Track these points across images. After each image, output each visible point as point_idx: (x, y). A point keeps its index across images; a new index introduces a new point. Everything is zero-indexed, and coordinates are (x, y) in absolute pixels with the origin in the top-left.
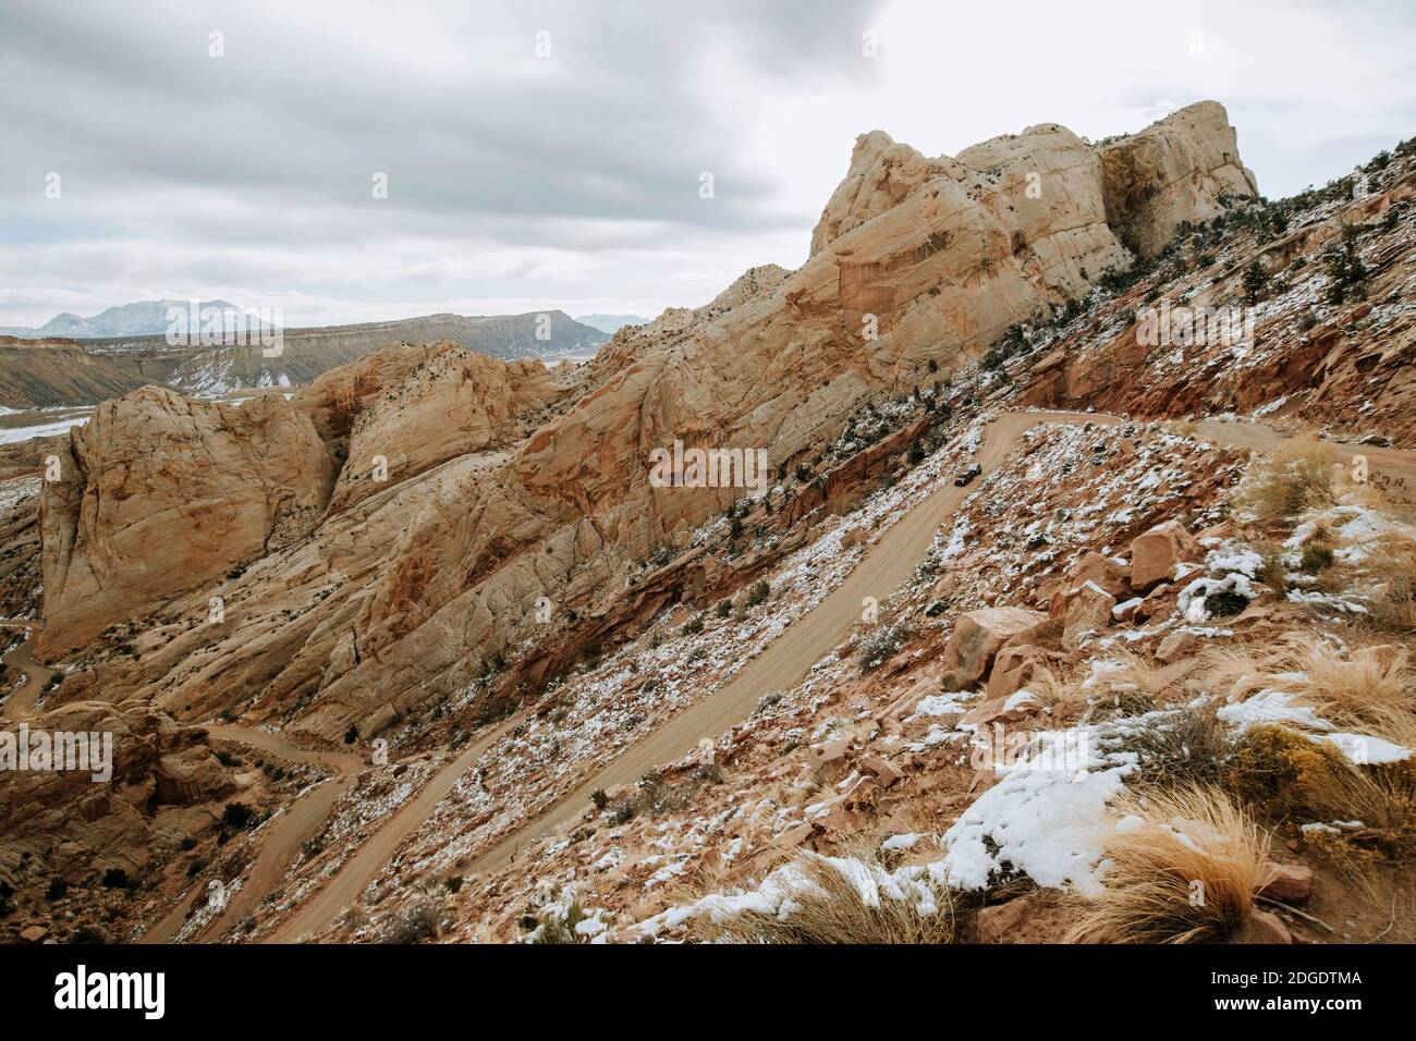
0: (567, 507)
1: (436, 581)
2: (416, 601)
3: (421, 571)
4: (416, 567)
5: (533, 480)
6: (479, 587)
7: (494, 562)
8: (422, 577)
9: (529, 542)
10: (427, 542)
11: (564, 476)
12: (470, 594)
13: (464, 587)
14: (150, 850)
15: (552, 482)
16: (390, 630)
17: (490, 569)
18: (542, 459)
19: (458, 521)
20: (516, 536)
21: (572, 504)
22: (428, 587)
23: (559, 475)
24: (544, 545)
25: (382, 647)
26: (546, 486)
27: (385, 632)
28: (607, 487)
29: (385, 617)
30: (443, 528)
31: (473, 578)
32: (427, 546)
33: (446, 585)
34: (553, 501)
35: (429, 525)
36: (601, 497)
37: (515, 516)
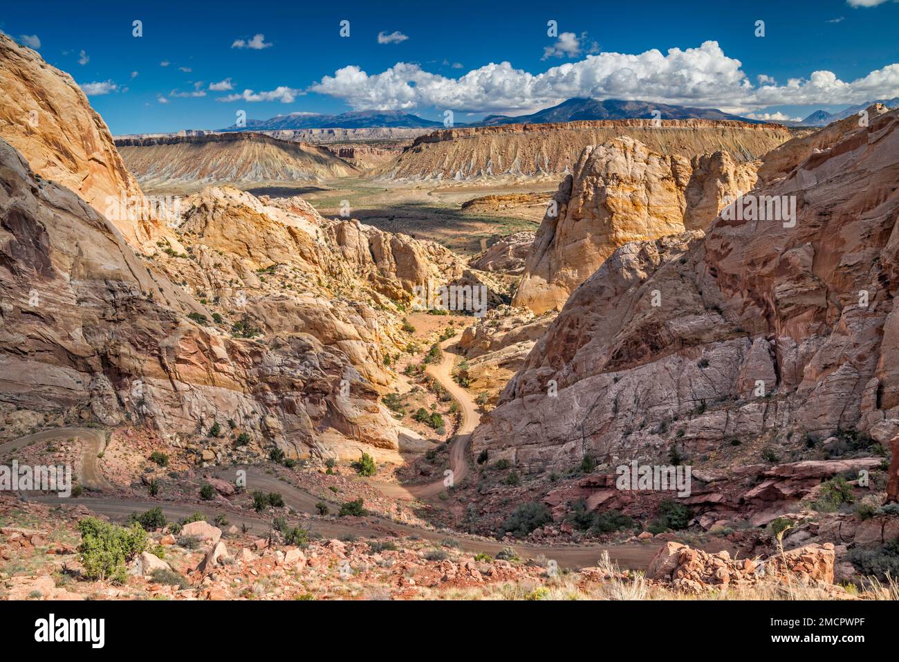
0: (753, 314)
1: (587, 349)
2: (567, 362)
3: (576, 332)
4: (572, 326)
5: (720, 264)
6: (621, 373)
7: (644, 352)
8: (576, 339)
9: (686, 343)
10: (588, 303)
11: (759, 268)
12: (608, 377)
13: (608, 368)
14: (311, 452)
15: (742, 272)
16: (539, 380)
17: (639, 357)
18: (738, 238)
19: (625, 290)
20: (673, 328)
21: (759, 311)
22: (579, 353)
23: (752, 264)
24: (703, 353)
25: (529, 393)
26: (734, 276)
27: (533, 380)
28: (808, 301)
29: (538, 365)
30: (608, 293)
31: (619, 360)
32: (587, 308)
33: (594, 356)
34: (739, 299)
35: (594, 285)
36: (796, 313)
37: (682, 303)
